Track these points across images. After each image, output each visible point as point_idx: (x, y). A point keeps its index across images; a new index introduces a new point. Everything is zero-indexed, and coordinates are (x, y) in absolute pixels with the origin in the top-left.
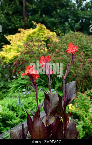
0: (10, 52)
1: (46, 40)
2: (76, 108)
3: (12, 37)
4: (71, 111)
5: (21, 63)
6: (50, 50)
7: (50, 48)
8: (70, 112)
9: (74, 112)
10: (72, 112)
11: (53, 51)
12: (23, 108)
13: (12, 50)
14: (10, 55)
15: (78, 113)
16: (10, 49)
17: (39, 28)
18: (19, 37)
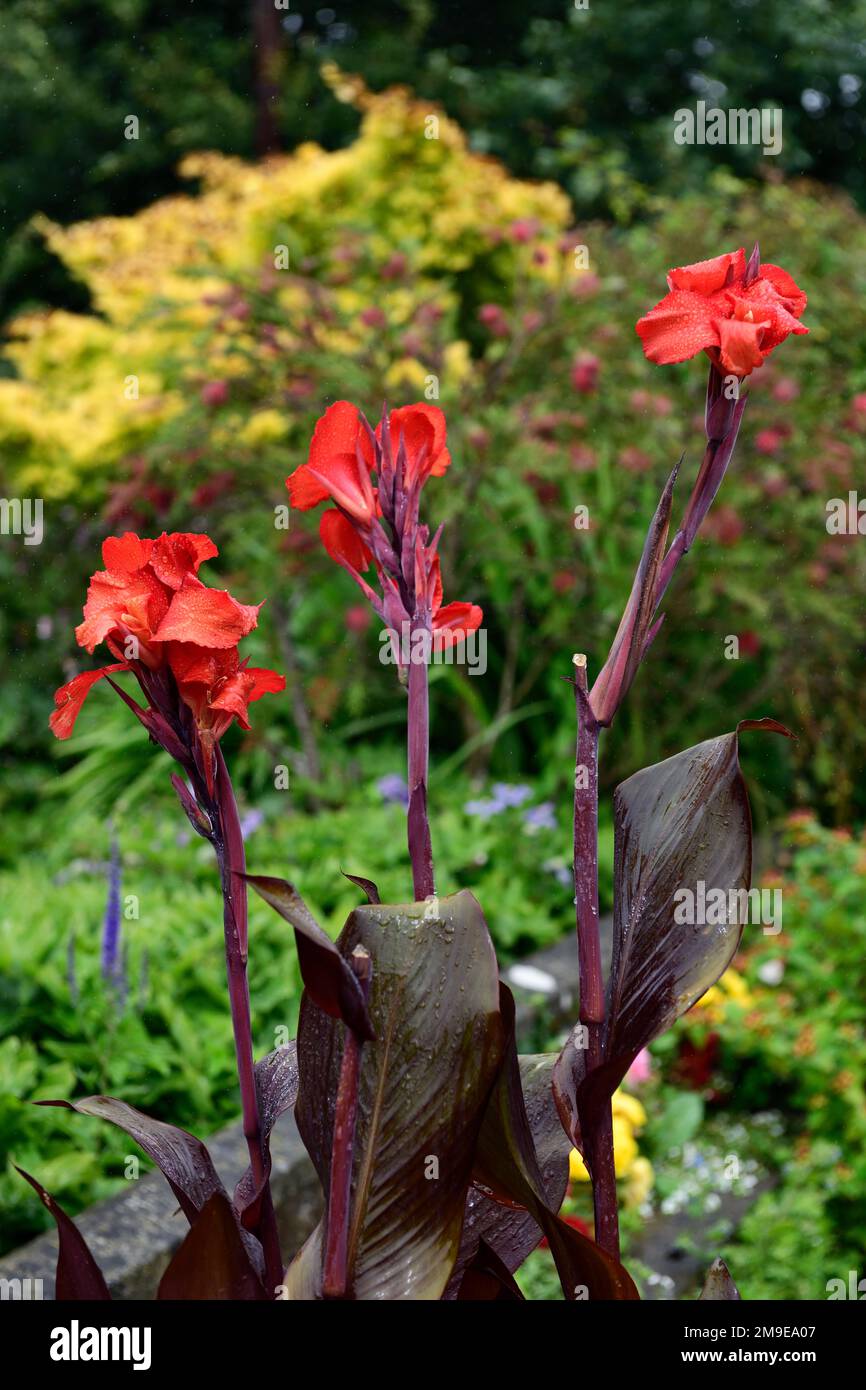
0: (86, 386)
1: (460, 261)
2: (765, 998)
3: (115, 240)
4: (707, 1024)
5: (188, 495)
6: (500, 362)
7: (495, 351)
8: (699, 1037)
9: (738, 1037)
10: (715, 1043)
11: (533, 375)
12: (165, 1004)
13: (104, 371)
14: (90, 416)
15: (778, 1047)
16: (88, 355)
17: (389, 142)
18: (184, 235)
